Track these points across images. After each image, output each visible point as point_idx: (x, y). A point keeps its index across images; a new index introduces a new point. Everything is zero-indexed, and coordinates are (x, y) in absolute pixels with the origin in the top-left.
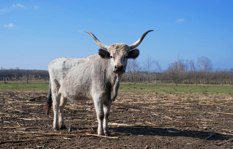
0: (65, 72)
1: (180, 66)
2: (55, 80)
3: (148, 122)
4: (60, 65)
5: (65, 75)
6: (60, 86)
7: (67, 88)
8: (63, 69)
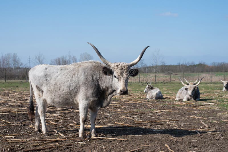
0: (48, 79)
2: (36, 87)
3: (118, 123)
4: (42, 72)
5: (49, 82)
6: (43, 92)
7: (53, 95)
8: (45, 75)
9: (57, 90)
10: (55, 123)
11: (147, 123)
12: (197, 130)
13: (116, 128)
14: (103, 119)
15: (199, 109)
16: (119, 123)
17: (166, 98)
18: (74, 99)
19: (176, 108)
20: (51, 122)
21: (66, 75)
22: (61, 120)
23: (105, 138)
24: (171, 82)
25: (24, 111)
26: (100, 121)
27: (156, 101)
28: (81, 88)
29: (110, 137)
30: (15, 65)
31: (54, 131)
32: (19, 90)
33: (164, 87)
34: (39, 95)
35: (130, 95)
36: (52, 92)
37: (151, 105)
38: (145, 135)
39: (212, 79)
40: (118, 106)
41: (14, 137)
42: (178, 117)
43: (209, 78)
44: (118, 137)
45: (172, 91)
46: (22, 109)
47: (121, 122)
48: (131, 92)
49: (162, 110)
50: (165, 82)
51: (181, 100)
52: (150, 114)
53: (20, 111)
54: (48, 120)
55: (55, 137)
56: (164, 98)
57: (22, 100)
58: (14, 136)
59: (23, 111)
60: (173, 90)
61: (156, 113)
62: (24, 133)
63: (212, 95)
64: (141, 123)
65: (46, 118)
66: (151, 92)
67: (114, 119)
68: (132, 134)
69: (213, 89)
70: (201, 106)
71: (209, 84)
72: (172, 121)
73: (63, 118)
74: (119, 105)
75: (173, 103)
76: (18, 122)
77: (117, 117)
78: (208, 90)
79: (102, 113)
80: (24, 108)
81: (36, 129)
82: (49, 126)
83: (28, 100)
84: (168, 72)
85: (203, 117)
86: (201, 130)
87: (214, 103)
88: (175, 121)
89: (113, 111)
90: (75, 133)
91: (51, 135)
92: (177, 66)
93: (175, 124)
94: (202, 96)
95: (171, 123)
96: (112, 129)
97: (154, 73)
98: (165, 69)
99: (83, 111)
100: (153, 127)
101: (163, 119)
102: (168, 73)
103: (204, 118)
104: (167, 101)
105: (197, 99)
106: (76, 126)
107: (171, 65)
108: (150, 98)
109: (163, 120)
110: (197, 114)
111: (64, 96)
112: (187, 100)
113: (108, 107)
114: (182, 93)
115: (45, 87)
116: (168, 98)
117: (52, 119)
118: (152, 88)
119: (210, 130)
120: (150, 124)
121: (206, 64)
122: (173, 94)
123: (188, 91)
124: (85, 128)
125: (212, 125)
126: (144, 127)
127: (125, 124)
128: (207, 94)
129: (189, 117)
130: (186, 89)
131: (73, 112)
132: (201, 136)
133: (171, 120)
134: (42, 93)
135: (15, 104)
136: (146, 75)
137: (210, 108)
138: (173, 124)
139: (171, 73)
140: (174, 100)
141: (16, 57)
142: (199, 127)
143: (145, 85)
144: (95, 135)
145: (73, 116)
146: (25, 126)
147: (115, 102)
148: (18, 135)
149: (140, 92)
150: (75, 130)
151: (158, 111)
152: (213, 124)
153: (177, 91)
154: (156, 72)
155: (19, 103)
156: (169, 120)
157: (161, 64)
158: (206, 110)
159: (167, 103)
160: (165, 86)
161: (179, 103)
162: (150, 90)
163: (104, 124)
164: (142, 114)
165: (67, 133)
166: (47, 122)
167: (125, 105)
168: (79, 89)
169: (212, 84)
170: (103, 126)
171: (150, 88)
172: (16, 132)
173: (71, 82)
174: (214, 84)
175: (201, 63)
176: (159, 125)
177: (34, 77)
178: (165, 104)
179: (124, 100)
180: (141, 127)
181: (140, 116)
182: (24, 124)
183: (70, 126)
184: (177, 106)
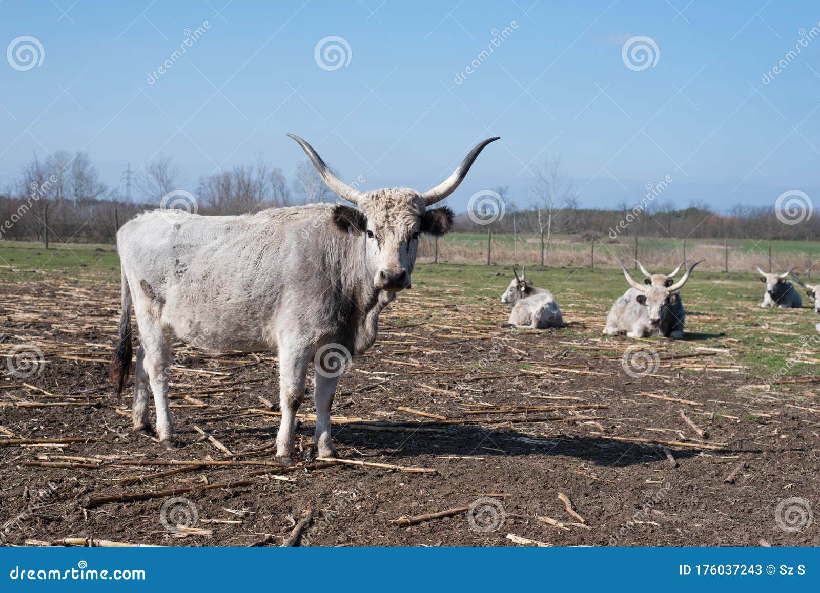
0: (183, 258)
1: (240, 189)
2: (141, 283)
3: (408, 409)
4: (163, 236)
5: (183, 269)
6: (162, 301)
7: (197, 309)
8: (174, 248)
9: (210, 294)
10: (201, 404)
11: (505, 413)
12: (666, 445)
13: (400, 428)
14: (360, 392)
15: (678, 367)
16: (413, 411)
17: (573, 323)
18: (264, 329)
19: (604, 360)
20: (187, 397)
21: (241, 246)
22: (221, 392)
23: (362, 463)
24: (595, 266)
25: (100, 356)
26: (350, 400)
27: (539, 334)
28: (287, 294)
29: (377, 458)
30: (78, 192)
31: (196, 432)
32: (88, 278)
33: (570, 283)
34: (151, 312)
35: (457, 311)
36: (193, 301)
37: (521, 348)
38: (495, 458)
39: (730, 262)
40: (413, 348)
41: (64, 449)
42: (607, 396)
43: (719, 257)
44: (405, 460)
45: (595, 299)
46: (97, 346)
47: (420, 405)
48: (460, 298)
49: (556, 366)
50: (575, 265)
51: (622, 335)
52: (516, 381)
53: (89, 356)
54: (177, 389)
55: (197, 452)
56: (566, 325)
57: (98, 316)
58: (63, 445)
59: (97, 354)
60: (599, 295)
61: (538, 377)
62: (95, 435)
63: (724, 319)
64: (485, 411)
65: (171, 384)
66: (526, 304)
67: (395, 395)
68: (452, 453)
69: (730, 298)
70: (685, 357)
71: (718, 278)
72: (586, 408)
73: (227, 385)
74: (416, 345)
75: (594, 343)
76: (79, 394)
77: (408, 390)
78: (716, 299)
79: (357, 370)
80: (101, 345)
81: (137, 424)
82: (180, 412)
83: (117, 314)
84: (584, 233)
85: (689, 398)
86: (679, 446)
87: (729, 347)
88: (595, 408)
89: (395, 365)
90: (263, 439)
91: (184, 444)
92: (616, 213)
93: (595, 420)
94: (690, 323)
95: (583, 417)
96: (387, 431)
97: (540, 236)
98: (578, 222)
99: (292, 373)
100: (521, 428)
101: (557, 400)
102: (587, 235)
103: (692, 403)
104: (576, 337)
105: (674, 334)
106: (269, 415)
107: (597, 209)
108: (521, 321)
109: (556, 405)
110: (672, 386)
111: (231, 317)
112: (641, 334)
113: (379, 352)
114: (627, 311)
115: (173, 287)
116: (577, 323)
117: (191, 388)
118: (529, 291)
119: (708, 447)
120: (514, 418)
121: (712, 209)
122: (597, 310)
123: (648, 308)
124: (299, 423)
125: (717, 430)
126: (494, 427)
127: (432, 415)
128: (710, 313)
129: (645, 397)
130: (641, 300)
131: (262, 365)
132: (677, 466)
133: (582, 405)
134: (161, 307)
135: (72, 329)
136: (511, 240)
137: (715, 366)
138: (590, 420)
139: (596, 238)
140: (599, 333)
141: (86, 164)
142: (674, 435)
143: (507, 275)
144: (328, 452)
145: (263, 380)
146: (101, 410)
147: (404, 334)
148: (77, 442)
149: (488, 299)
150: (265, 431)
151: (544, 371)
152: (720, 426)
153: (611, 300)
154: (545, 233)
155: (87, 326)
156: (576, 406)
157: (565, 206)
158: (702, 373)
159: (575, 343)
160: (572, 279)
161: (615, 345)
162: (521, 297)
163: (364, 410)
164: (489, 381)
165: (236, 438)
166: (173, 398)
167: (437, 347)
168: (280, 298)
169: (727, 278)
170: (360, 419)
171: (523, 289)
172: (72, 428)
173: (254, 272)
174: (735, 279)
175: (695, 206)
176: (542, 421)
177: (137, 252)
178: (566, 348)
179: (434, 327)
180: (484, 426)
181: (483, 386)
182: (100, 403)
183: (251, 413)
184: (606, 355)
